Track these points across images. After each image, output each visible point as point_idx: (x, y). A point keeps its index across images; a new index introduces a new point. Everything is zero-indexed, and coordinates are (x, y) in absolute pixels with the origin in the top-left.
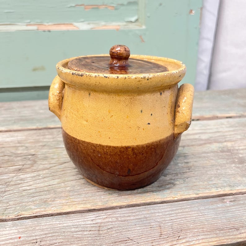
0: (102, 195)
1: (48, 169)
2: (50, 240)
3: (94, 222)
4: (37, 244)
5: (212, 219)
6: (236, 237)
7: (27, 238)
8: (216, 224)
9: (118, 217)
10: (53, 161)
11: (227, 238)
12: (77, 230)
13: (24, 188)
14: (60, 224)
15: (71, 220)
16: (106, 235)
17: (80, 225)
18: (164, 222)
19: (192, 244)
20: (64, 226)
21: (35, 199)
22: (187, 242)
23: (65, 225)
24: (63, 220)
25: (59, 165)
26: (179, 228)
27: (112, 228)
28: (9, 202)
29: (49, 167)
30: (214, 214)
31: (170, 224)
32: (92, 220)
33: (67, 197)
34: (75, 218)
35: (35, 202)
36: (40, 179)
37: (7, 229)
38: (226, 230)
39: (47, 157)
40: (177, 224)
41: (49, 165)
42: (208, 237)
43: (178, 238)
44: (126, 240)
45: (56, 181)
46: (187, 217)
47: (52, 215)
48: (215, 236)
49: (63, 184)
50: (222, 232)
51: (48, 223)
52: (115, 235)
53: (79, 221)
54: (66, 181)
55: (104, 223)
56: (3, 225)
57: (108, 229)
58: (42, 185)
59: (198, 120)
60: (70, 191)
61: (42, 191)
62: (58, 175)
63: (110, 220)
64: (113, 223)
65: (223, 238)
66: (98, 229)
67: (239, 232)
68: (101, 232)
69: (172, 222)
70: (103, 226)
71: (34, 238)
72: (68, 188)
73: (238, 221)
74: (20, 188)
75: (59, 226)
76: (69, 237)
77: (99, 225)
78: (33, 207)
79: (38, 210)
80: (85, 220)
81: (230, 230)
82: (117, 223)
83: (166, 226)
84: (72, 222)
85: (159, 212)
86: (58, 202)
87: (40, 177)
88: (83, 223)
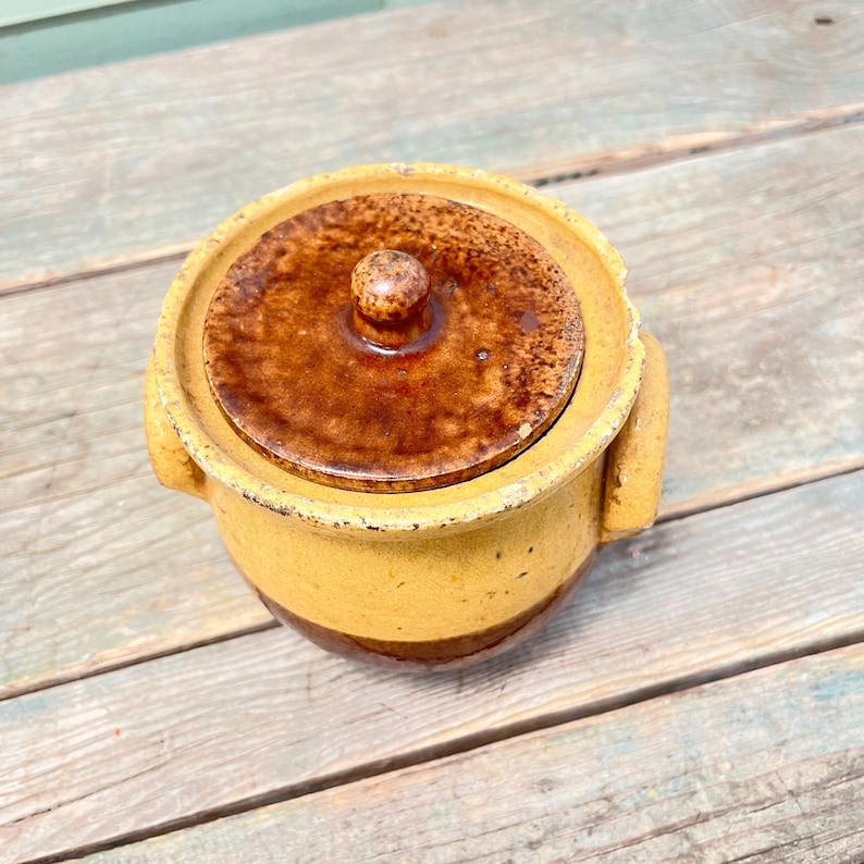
1: (131, 473)
2: (195, 731)
3: (293, 662)
4: (166, 744)
6: (639, 674)
7: (135, 732)
10: (138, 439)
11: (617, 678)
12: (253, 691)
13: (82, 561)
14: (207, 677)
15: (235, 662)
16: (327, 701)
17: (260, 675)
19: (532, 706)
20: (220, 683)
21: (122, 599)
22: (522, 701)
23: (221, 678)
24: (213, 663)
27: (339, 677)
28: (58, 620)
32: (288, 655)
33: (208, 581)
34: (245, 654)
35: (127, 612)
36: (115, 520)
37: (79, 707)
38: (618, 653)
41: (130, 456)
42: (573, 680)
43: (500, 692)
44: (377, 713)
47: (180, 650)
48: (590, 675)
49: (188, 535)
50: (608, 660)
51: (177, 678)
52: (348, 699)
53: (254, 660)
54: (195, 520)
56: (64, 697)
57: (331, 681)
58: (128, 543)
59: (594, 173)
60: (213, 559)
61: (134, 566)
65: (608, 681)
66: (306, 683)
67: (649, 657)
68: (314, 694)
70: (317, 673)
71: (154, 728)
72: (207, 547)
73: (653, 621)
74: (70, 561)
75: (207, 683)
76: (239, 717)
77: (305, 670)
78: (126, 631)
79: (141, 640)
80: (271, 656)
81: (628, 654)
84: (235, 667)
86: (188, 604)
87: (118, 513)
88: (265, 668)
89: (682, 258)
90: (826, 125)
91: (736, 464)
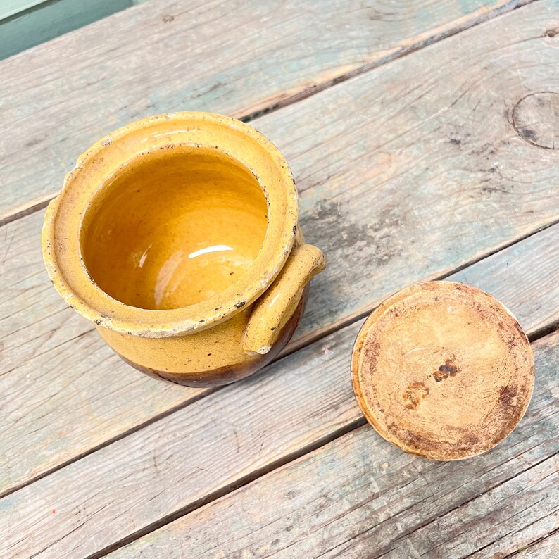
0: (140, 395)
1: (32, 356)
2: (97, 502)
3: (145, 452)
4: (82, 513)
5: (303, 397)
6: (334, 423)
7: (64, 509)
8: (309, 406)
9: (175, 431)
10: (33, 334)
11: (322, 427)
12: (126, 473)
13: (14, 415)
14: (98, 470)
15: (113, 458)
16: (167, 471)
17: (127, 463)
18: (240, 422)
19: (278, 452)
20: (106, 473)
21: (41, 434)
22: (272, 451)
23: (106, 469)
24: (100, 461)
25: (47, 340)
26: (261, 427)
27: (171, 456)
28: (6, 454)
29: (31, 351)
30: (306, 384)
31: (249, 423)
32: (141, 449)
33: (88, 414)
34: (116, 453)
35: (45, 441)
36: (29, 386)
37: (29, 501)
38: (322, 413)
40: (257, 422)
41: (28, 345)
42: (299, 433)
43: (260, 448)
44: (195, 472)
45: (56, 386)
46: (270, 403)
47: (81, 457)
48: (308, 428)
49: (72, 388)
50: (317, 418)
51: (81, 474)
52: (178, 468)
53: (122, 456)
54: (74, 379)
55: (159, 449)
56: (20, 497)
57: (167, 459)
58: (38, 399)
59: (276, 107)
60: (89, 400)
61: (44, 413)
62: (56, 367)
63: (166, 440)
64: (171, 446)
65: (318, 430)
66: (153, 463)
67: (339, 411)
68: (159, 468)
69: (251, 419)
70: (159, 456)
71: (74, 505)
72: (84, 394)
73: (339, 390)
74: (6, 417)
75: (99, 473)
76: (119, 490)
77: (152, 455)
78: (47, 453)
79: (57, 456)
80: (131, 451)
81: (327, 412)
82: (176, 444)
83: (244, 430)
84: (113, 461)
85: (230, 404)
86: (79, 430)
87: (28, 382)
88: (130, 459)
89: (335, 157)
90: (414, 49)
91: (377, 286)
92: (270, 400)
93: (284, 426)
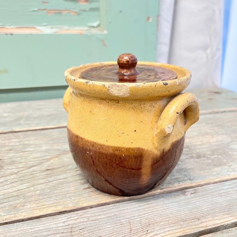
0: (72, 197)
1: (15, 174)
3: (66, 224)
5: (175, 212)
6: (198, 226)
8: (179, 216)
9: (89, 217)
10: (20, 166)
11: (190, 228)
12: (49, 233)
14: (31, 229)
15: (43, 224)
16: (78, 236)
17: (52, 228)
18: (133, 218)
20: (35, 231)
21: (3, 205)
23: (37, 229)
24: (34, 225)
25: (27, 169)
26: (147, 222)
27: (83, 228)
29: (16, 172)
30: (177, 206)
31: (139, 219)
32: (64, 222)
33: (37, 201)
34: (46, 222)
35: (4, 209)
36: (7, 184)
38: (189, 220)
39: (14, 161)
40: (145, 219)
41: (16, 169)
42: (174, 228)
43: (146, 232)
45: (25, 186)
46: (153, 212)
47: (23, 220)
48: (180, 227)
49: (32, 188)
50: (185, 222)
51: (19, 229)
52: (87, 235)
53: (51, 224)
54: (35, 185)
55: (76, 224)
57: (80, 230)
58: (10, 190)
60: (40, 195)
61: (10, 196)
62: (27, 179)
63: (82, 220)
64: (85, 223)
65: (187, 228)
66: (70, 230)
67: (200, 221)
68: (73, 233)
69: (140, 217)
70: (75, 227)
72: (38, 192)
73: (199, 211)
75: (30, 231)
77: (71, 226)
78: (2, 214)
79: (8, 216)
80: (57, 222)
81: (193, 221)
82: (88, 223)
83: (135, 222)
84: (43, 226)
85: (127, 209)
86: (28, 206)
87: (8, 183)
88: (55, 226)
90: (217, 113)
92: (153, 211)
93: (164, 223)
